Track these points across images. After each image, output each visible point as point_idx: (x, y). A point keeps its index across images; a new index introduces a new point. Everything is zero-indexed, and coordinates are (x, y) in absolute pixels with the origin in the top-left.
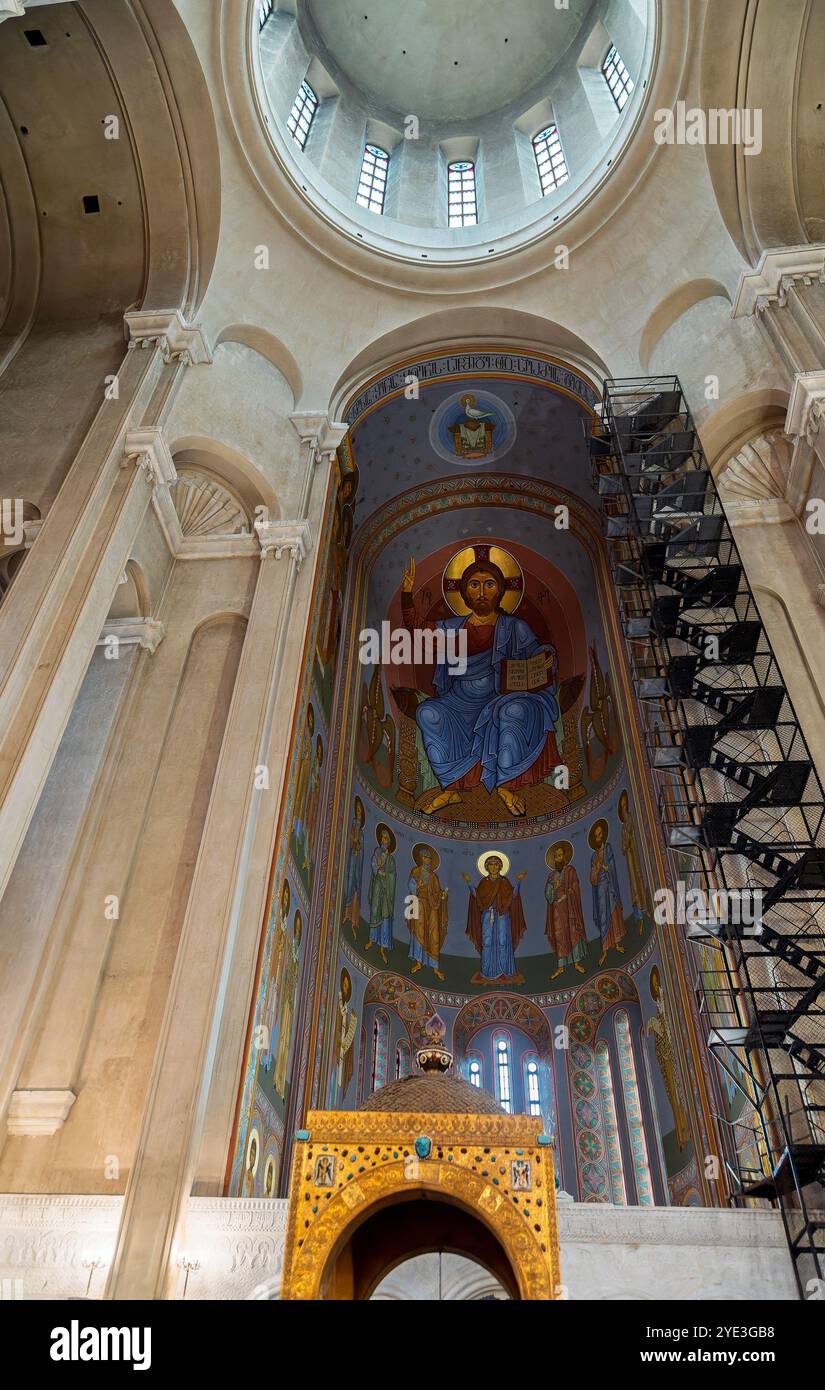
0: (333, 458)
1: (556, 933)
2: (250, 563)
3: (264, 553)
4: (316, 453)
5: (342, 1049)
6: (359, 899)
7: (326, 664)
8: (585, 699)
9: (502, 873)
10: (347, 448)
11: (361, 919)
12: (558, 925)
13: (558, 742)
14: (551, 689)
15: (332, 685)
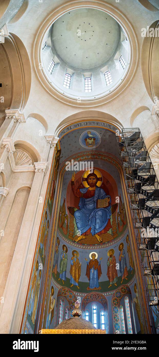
0: (55, 146)
1: (110, 275)
2: (32, 173)
3: (36, 171)
4: (51, 145)
5: (51, 309)
6: (57, 266)
7: (51, 200)
8: (118, 210)
9: (96, 258)
10: (59, 144)
11: (57, 272)
12: (110, 273)
13: (111, 222)
14: (109, 207)
15: (52, 206)
